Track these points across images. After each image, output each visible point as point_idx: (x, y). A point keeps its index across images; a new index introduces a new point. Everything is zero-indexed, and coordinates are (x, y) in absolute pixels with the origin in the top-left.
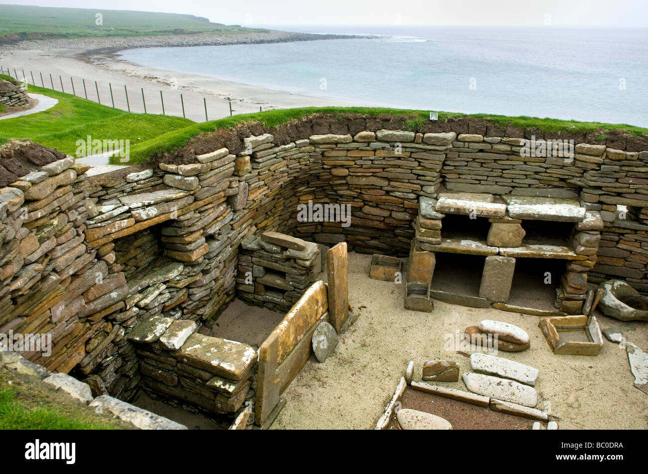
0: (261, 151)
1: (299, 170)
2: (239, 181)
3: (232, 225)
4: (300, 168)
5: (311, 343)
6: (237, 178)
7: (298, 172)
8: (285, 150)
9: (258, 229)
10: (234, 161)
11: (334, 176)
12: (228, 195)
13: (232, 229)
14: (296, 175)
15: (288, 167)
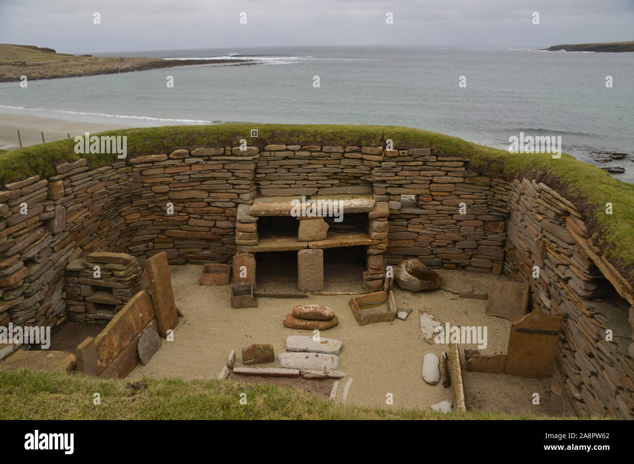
0: (75, 174)
1: (119, 190)
2: (55, 205)
3: (52, 248)
4: (120, 188)
6: (52, 202)
7: (119, 192)
8: (102, 173)
9: (84, 251)
10: (46, 186)
11: (156, 193)
12: (44, 219)
13: (53, 252)
14: (116, 195)
15: (107, 189)
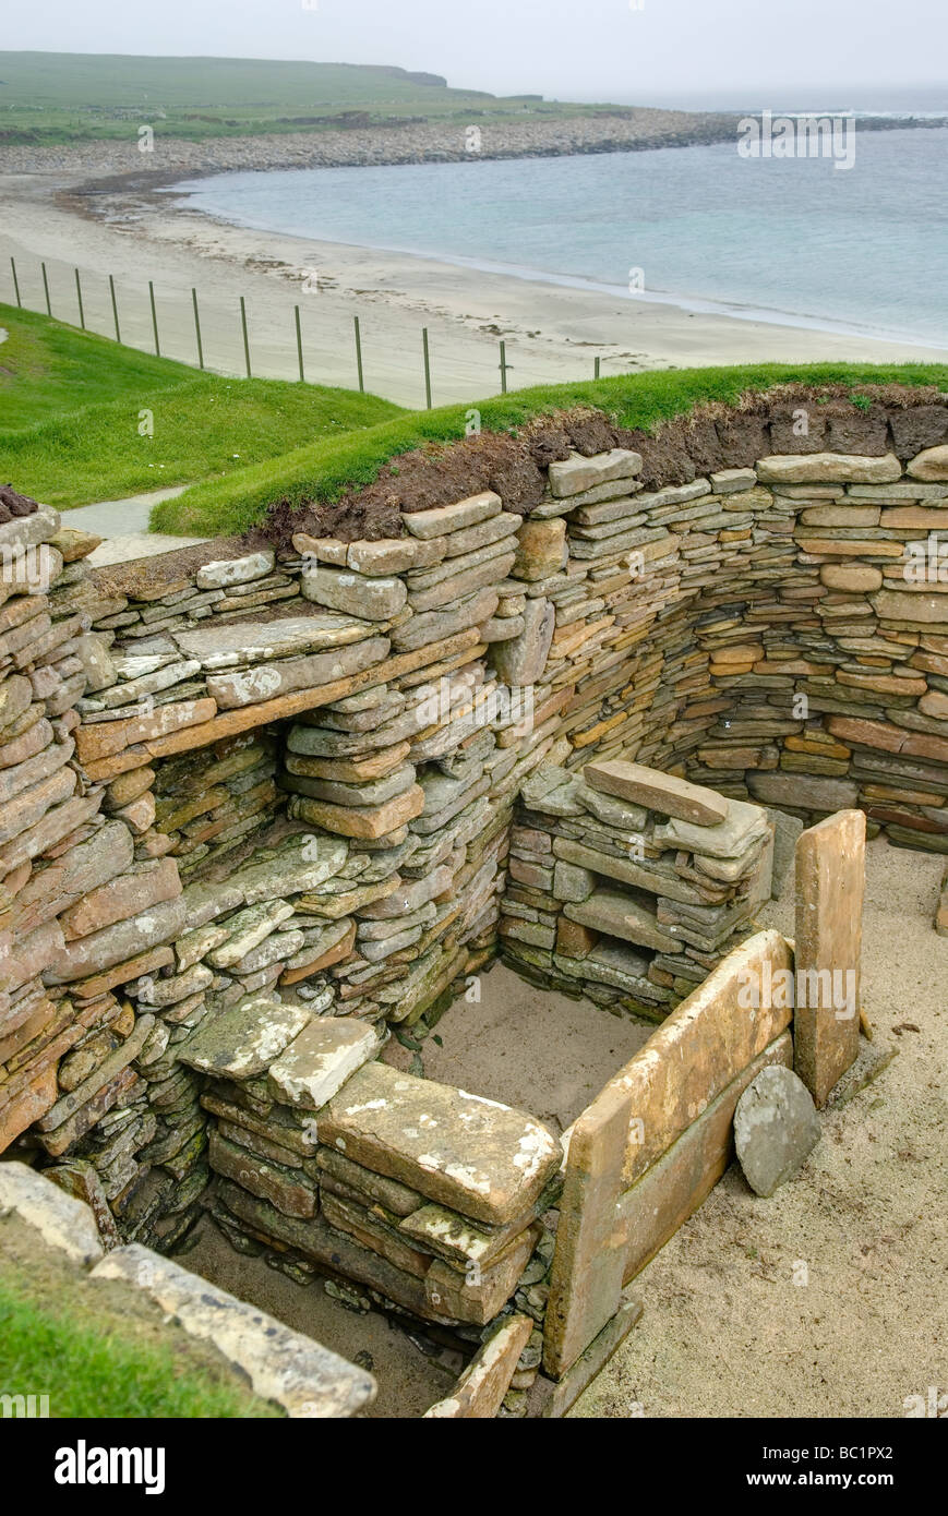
0: (600, 502)
1: (716, 566)
2: (528, 597)
3: (497, 734)
4: (722, 562)
5: (731, 1131)
6: (522, 588)
7: (713, 572)
8: (678, 503)
9: (575, 750)
10: (516, 534)
11: (832, 591)
12: (493, 638)
13: (498, 746)
14: (706, 582)
15: (681, 558)
